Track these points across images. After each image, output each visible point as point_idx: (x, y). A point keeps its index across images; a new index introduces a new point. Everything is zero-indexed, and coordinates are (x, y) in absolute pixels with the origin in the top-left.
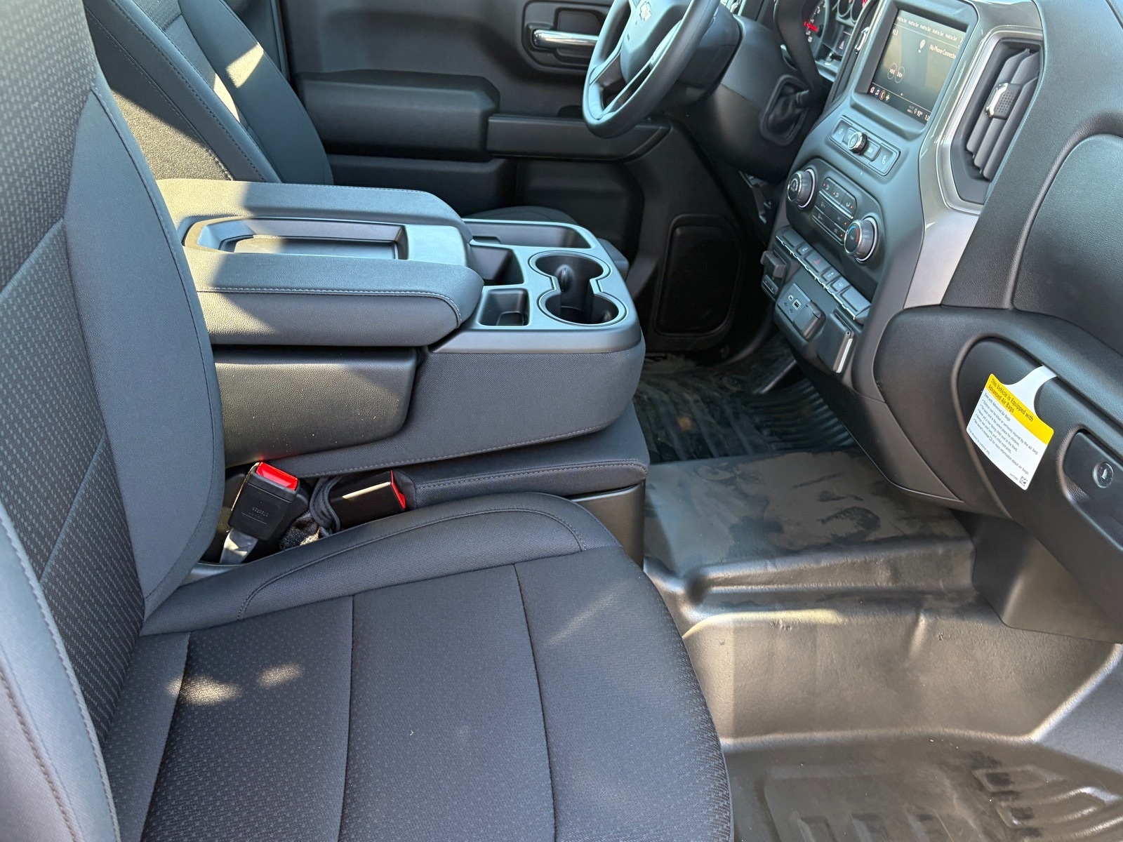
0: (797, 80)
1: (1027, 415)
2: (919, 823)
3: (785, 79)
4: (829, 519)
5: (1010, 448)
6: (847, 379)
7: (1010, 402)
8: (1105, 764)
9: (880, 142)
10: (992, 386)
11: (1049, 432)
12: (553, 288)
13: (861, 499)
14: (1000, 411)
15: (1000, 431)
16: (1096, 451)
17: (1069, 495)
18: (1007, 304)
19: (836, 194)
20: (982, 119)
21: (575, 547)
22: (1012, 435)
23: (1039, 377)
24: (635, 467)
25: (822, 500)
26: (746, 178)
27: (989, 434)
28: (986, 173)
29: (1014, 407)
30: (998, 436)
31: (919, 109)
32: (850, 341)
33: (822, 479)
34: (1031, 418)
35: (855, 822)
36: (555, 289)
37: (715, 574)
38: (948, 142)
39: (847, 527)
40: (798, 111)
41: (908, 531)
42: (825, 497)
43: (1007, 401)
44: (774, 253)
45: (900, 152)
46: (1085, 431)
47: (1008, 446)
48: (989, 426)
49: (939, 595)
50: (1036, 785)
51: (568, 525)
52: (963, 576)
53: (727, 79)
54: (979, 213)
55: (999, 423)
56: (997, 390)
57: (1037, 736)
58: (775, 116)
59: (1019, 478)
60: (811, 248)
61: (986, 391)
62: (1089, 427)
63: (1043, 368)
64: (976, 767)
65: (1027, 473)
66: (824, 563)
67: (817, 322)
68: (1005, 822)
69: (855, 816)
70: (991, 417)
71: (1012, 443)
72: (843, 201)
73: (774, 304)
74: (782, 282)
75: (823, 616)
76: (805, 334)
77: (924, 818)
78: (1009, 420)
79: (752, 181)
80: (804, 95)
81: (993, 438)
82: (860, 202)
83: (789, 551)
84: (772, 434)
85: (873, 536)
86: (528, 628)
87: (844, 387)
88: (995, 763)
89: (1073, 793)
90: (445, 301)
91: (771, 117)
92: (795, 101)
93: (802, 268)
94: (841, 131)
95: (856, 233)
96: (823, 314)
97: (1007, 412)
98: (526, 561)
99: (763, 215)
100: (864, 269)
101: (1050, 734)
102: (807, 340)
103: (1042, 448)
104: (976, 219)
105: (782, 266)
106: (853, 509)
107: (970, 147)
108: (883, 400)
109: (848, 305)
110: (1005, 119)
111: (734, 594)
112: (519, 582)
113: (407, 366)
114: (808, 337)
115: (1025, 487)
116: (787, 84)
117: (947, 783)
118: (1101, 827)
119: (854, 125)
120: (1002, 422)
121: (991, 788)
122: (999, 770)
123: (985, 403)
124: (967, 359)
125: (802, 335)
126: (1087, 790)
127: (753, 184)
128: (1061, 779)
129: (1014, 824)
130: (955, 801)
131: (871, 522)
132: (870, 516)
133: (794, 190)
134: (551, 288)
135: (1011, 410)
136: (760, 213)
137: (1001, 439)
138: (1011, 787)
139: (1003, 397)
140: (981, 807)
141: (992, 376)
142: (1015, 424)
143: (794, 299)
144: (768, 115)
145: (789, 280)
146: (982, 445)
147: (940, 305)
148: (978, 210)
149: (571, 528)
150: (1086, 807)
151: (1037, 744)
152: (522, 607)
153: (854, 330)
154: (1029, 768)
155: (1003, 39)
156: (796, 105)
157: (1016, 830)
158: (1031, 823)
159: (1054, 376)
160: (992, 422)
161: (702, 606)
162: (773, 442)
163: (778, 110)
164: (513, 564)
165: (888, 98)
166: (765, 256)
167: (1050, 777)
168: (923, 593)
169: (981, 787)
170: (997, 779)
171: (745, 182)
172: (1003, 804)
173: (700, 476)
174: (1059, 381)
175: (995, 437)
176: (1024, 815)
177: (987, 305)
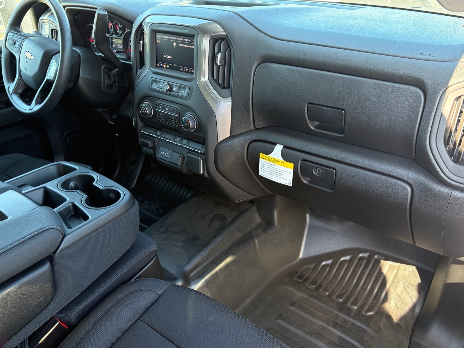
0: (109, 66)
1: (281, 162)
2: (293, 307)
3: (105, 67)
4: (210, 224)
5: (280, 175)
6: (206, 175)
7: (272, 160)
8: (323, 253)
9: (177, 85)
10: (263, 157)
11: (292, 165)
12: (83, 196)
13: (214, 211)
14: (270, 164)
15: (273, 170)
16: (311, 165)
17: (305, 182)
18: (252, 128)
19: (166, 109)
20: (215, 67)
21: (157, 296)
22: (279, 170)
23: (279, 148)
24: (154, 249)
25: (202, 219)
26: (97, 110)
27: (269, 173)
28: (225, 86)
29: (275, 161)
30: (274, 172)
31: (186, 69)
32: (202, 161)
33: (196, 211)
34: (283, 163)
35: (277, 321)
36: (84, 195)
37: (188, 268)
38: (207, 79)
39: (217, 224)
40: (116, 78)
41: (236, 214)
42: (203, 217)
43: (271, 160)
44: (143, 138)
45: (189, 87)
46: (304, 160)
47: (279, 174)
48: (269, 170)
49: (255, 229)
50: (310, 271)
51: (148, 289)
52: (258, 219)
53: (81, 75)
54: (231, 100)
55: (272, 168)
56: (265, 158)
57: (301, 256)
58: (107, 83)
59: (288, 183)
60: (161, 132)
61: (261, 159)
62: (305, 158)
63: (277, 145)
64: (293, 277)
65: (289, 180)
66: (219, 241)
67: (182, 158)
68: (312, 289)
69: (276, 319)
70: (267, 167)
71: (280, 173)
72: (172, 111)
73: (156, 158)
74: (154, 148)
75: (229, 260)
76: (179, 164)
77: (293, 304)
78: (275, 166)
79: (100, 110)
80: (116, 72)
81: (272, 174)
82: (180, 109)
83: (206, 245)
84: (149, 202)
85: (227, 223)
86: (169, 340)
87: (206, 178)
88: (296, 272)
89: (320, 267)
90: (53, 228)
91: (106, 84)
92: (113, 75)
93: (160, 140)
94: (154, 84)
95: (187, 121)
96: (182, 155)
97: (273, 164)
98: (142, 315)
99: (110, 121)
100: (195, 133)
101: (304, 253)
102: (181, 166)
103: (292, 171)
104: (231, 103)
105: (151, 142)
106: (214, 216)
107: (215, 78)
108: (222, 176)
109: (193, 149)
110: (225, 65)
111: (199, 272)
112: (148, 325)
113: (47, 267)
114: (181, 165)
115: (291, 185)
116: (106, 68)
117: (290, 288)
118: (334, 272)
119: (160, 80)
120: (273, 167)
121: (301, 281)
122: (299, 274)
123: (262, 163)
124: (248, 151)
125: (178, 166)
126: (324, 263)
127: (101, 111)
128: (315, 264)
129: (314, 288)
130: (296, 293)
131: (223, 218)
132: (221, 215)
133: (144, 112)
134: (82, 196)
135: (274, 162)
136: (109, 121)
137: (275, 173)
138: (305, 277)
139: (269, 159)
140: (303, 289)
141: (261, 154)
142: (278, 166)
143: (165, 153)
144: (104, 83)
145: (157, 146)
146: (268, 177)
147: (230, 136)
148: (230, 100)
149: (150, 289)
150: (326, 269)
151: (302, 258)
152: (158, 334)
153: (201, 156)
154: (305, 267)
155: (211, 38)
156: (114, 76)
157: (316, 289)
158: (318, 284)
159: (283, 146)
160: (269, 169)
161: (192, 284)
162: (152, 204)
163: (107, 80)
164: (138, 319)
165: (168, 67)
166: (140, 140)
167: (312, 266)
168: (251, 232)
169: (299, 283)
170: (301, 277)
171: (97, 111)
172: (307, 284)
173: (153, 235)
174: (285, 147)
175: (273, 173)
176: (314, 283)
177: (247, 131)
